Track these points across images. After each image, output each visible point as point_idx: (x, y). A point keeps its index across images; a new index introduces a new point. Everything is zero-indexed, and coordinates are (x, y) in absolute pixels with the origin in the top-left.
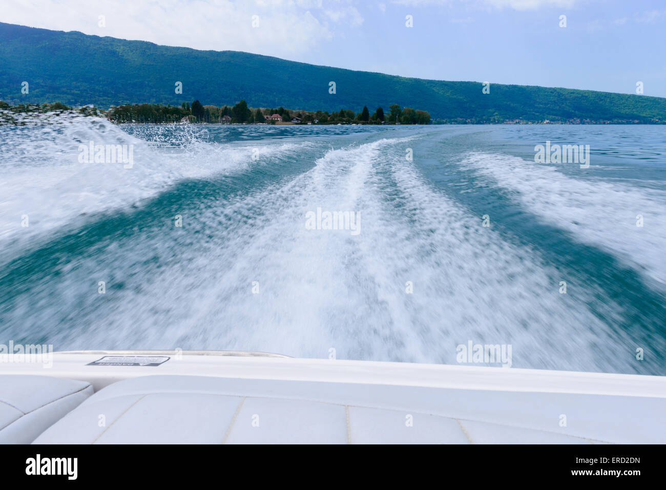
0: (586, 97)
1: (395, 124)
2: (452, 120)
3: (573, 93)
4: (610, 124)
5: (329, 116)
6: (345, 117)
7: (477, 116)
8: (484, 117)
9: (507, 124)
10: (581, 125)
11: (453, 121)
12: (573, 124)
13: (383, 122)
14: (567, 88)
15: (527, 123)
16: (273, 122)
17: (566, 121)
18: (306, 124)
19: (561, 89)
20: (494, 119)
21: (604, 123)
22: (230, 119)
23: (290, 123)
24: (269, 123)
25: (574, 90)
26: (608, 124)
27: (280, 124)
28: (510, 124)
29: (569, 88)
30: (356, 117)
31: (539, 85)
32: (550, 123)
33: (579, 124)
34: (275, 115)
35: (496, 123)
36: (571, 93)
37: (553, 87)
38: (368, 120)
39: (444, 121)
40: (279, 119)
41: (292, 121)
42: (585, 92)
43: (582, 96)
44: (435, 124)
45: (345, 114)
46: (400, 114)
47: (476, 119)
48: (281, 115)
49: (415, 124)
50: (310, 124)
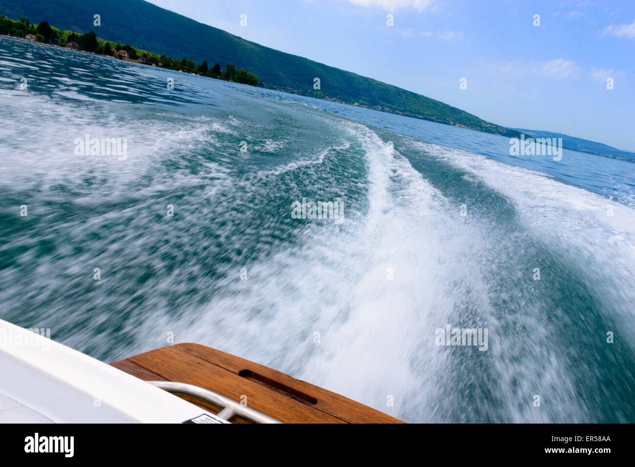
0: (389, 90)
1: (228, 80)
2: (283, 87)
3: (380, 85)
4: (403, 115)
5: (172, 62)
6: (186, 66)
7: (303, 89)
8: (309, 91)
9: (326, 100)
10: (382, 112)
11: (282, 89)
12: (376, 110)
13: (218, 77)
14: (376, 79)
15: (341, 103)
16: (121, 58)
17: (371, 106)
18: (151, 65)
19: (372, 79)
20: (317, 94)
21: (398, 114)
22: (77, 45)
23: (136, 61)
24: (116, 57)
25: (381, 82)
26: (401, 115)
27: (127, 60)
28: (328, 100)
29: (379, 80)
30: (196, 68)
31: (356, 73)
32: (359, 106)
33: (380, 111)
34: (122, 51)
35: (318, 98)
36: (379, 84)
37: (366, 76)
38: (206, 73)
39: (275, 87)
40: (126, 55)
41: (138, 60)
42: (389, 85)
43: (387, 89)
44: (266, 88)
45: (187, 63)
46: (234, 73)
47: (302, 91)
48: (128, 52)
49: (245, 84)
50: (155, 65)
